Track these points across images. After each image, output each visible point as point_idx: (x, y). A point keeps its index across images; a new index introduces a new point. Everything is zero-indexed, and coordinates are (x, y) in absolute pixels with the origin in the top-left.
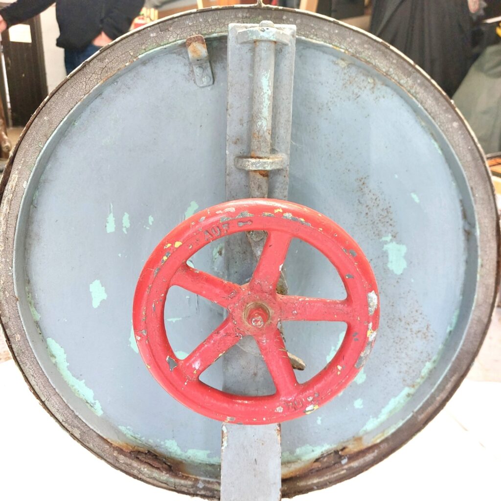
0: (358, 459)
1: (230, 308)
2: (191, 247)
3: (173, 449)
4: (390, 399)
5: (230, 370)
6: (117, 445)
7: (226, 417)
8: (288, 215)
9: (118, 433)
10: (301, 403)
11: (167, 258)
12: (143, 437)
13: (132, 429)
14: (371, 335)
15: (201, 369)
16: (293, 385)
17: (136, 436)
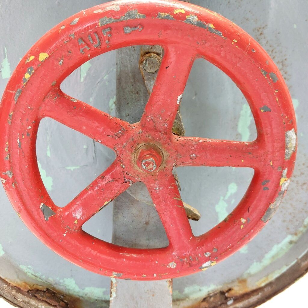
0: (243, 301)
1: (118, 149)
2: (61, 62)
3: (72, 287)
4: (273, 246)
5: (121, 218)
6: (14, 285)
7: (112, 273)
8: (193, 19)
9: (19, 271)
10: (196, 258)
11: (29, 76)
12: (42, 276)
13: (33, 268)
14: (285, 184)
15: (83, 219)
16: (189, 239)
17: (37, 274)
